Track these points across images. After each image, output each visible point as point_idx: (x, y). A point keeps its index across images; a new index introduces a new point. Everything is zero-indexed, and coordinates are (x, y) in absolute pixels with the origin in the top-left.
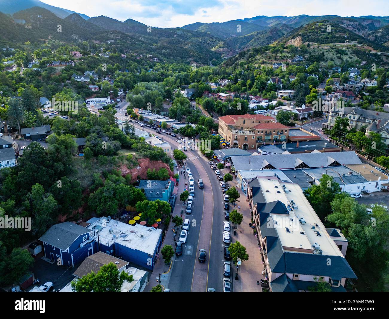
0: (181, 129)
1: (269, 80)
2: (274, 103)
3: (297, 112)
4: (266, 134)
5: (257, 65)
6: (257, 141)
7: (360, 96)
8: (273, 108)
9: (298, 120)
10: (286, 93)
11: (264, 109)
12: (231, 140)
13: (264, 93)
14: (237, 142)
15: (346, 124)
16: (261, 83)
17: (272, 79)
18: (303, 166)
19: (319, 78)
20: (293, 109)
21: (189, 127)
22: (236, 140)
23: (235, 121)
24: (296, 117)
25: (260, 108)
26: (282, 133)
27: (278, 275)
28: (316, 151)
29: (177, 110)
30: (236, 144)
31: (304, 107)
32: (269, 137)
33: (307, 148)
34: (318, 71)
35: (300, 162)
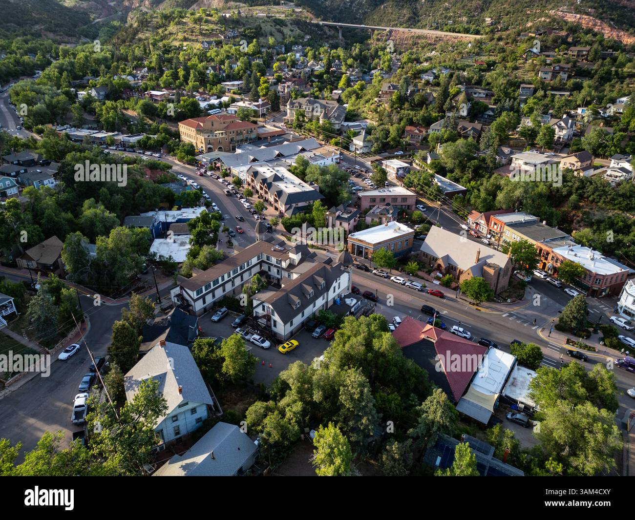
0: (139, 142)
1: (207, 68)
2: (225, 99)
3: (256, 108)
4: (238, 134)
5: (177, 44)
6: (230, 143)
7: (310, 84)
8: (227, 105)
9: (259, 117)
10: (233, 85)
11: (217, 108)
12: (204, 145)
13: (208, 88)
14: (211, 146)
15: (303, 116)
16: (199, 74)
17: (212, 67)
18: (280, 155)
19: (264, 62)
20: (250, 104)
21: (149, 138)
22: (209, 144)
23: (202, 124)
24: (256, 113)
25: (212, 107)
26: (252, 131)
27: (288, 206)
28: (286, 143)
29: (114, 119)
30: (210, 148)
31: (260, 102)
32: (240, 138)
33: (278, 142)
34: (260, 52)
35: (277, 152)
